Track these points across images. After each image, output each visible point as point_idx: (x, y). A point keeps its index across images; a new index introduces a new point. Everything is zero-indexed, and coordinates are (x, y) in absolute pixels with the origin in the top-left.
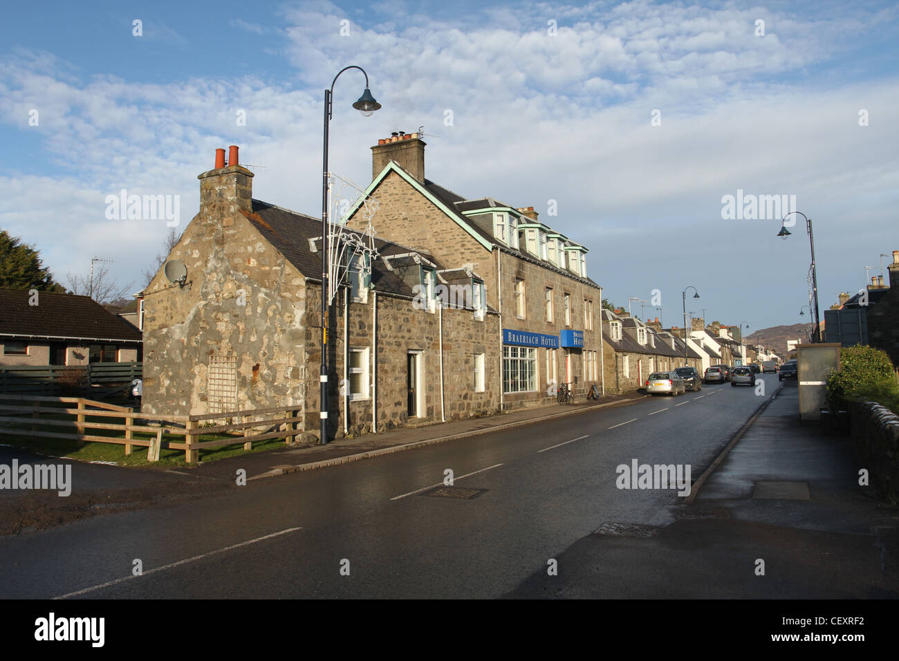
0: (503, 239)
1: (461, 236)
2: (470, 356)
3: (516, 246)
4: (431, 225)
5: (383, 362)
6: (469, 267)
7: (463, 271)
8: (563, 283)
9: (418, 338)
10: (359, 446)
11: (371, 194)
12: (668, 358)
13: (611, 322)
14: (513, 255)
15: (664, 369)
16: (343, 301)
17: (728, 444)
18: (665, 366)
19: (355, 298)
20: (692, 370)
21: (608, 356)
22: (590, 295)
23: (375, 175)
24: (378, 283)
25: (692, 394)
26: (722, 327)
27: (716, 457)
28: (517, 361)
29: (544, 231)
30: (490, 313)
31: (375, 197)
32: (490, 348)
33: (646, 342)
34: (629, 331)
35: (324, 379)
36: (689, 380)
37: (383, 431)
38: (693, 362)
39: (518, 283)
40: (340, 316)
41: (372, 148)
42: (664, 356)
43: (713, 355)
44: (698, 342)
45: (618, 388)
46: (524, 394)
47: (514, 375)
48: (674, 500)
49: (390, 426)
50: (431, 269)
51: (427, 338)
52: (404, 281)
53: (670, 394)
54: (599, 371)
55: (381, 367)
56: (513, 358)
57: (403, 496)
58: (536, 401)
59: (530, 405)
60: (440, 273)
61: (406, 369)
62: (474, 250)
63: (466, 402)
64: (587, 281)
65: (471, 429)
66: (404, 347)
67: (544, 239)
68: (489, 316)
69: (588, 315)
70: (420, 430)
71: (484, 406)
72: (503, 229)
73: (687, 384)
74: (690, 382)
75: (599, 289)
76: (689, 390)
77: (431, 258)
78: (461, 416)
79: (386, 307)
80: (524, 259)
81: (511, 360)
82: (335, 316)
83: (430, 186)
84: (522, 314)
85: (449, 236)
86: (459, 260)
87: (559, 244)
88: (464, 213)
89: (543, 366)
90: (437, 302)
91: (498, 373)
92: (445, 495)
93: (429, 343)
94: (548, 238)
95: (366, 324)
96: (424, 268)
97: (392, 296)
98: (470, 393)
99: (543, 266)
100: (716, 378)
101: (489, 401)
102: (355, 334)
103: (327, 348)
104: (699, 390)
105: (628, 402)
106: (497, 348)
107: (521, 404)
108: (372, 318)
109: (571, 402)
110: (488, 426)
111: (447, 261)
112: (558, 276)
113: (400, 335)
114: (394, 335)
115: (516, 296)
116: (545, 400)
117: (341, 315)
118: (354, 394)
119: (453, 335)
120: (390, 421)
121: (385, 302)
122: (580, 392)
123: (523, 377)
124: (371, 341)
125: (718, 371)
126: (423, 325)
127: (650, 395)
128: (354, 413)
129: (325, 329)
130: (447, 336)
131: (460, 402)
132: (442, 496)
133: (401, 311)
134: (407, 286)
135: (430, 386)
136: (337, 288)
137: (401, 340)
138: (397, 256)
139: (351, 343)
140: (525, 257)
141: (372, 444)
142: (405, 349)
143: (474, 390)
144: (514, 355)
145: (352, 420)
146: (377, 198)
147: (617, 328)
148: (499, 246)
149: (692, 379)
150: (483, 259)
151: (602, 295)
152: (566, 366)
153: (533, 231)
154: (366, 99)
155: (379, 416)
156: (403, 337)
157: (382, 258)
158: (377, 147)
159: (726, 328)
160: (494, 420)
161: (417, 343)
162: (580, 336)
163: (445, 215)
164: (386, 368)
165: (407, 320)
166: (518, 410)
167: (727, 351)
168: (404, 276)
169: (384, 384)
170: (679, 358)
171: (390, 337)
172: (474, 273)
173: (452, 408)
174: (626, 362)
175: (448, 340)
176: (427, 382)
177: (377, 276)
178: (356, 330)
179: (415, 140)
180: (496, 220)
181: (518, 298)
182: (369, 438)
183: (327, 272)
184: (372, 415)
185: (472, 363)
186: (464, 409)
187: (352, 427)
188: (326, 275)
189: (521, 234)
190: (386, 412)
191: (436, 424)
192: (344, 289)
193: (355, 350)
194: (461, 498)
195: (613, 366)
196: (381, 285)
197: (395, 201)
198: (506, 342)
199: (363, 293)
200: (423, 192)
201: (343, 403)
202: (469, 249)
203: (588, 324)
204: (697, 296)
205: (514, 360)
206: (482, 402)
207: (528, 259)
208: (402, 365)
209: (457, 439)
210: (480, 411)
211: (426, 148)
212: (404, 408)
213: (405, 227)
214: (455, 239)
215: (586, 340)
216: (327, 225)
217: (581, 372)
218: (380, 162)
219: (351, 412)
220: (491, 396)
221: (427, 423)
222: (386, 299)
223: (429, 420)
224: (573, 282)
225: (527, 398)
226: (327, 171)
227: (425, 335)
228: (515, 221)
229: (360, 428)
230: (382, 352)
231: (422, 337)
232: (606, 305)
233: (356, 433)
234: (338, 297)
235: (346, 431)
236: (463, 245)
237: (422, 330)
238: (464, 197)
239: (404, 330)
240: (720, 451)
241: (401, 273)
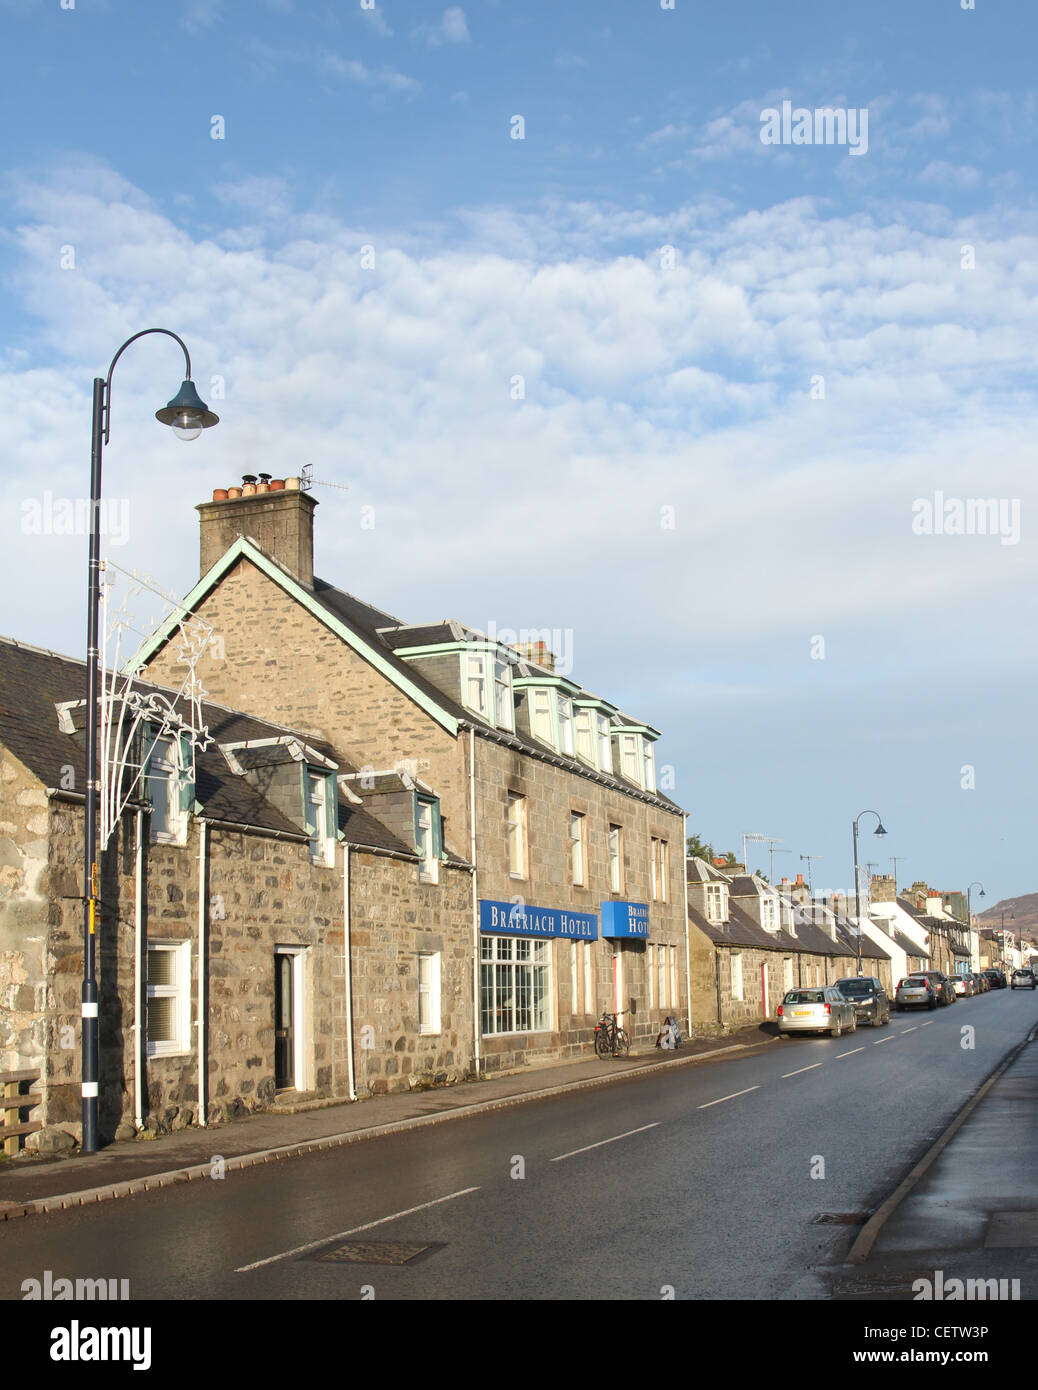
0: (482, 708)
1: (390, 702)
2: (411, 959)
3: (509, 724)
4: (327, 676)
5: (222, 972)
6: (408, 769)
7: (396, 775)
8: (608, 804)
9: (297, 920)
10: (169, 1156)
11: (195, 609)
12: (823, 958)
13: (705, 886)
14: (502, 743)
15: (814, 980)
16: (133, 842)
17: (939, 1134)
18: (818, 974)
19: (159, 834)
20: (869, 983)
21: (700, 956)
22: (661, 828)
23: (205, 566)
24: (209, 803)
25: (869, 1034)
26: (932, 894)
27: (914, 1165)
28: (510, 967)
29: (568, 694)
30: (452, 867)
31: (205, 614)
32: (452, 940)
33: (777, 927)
34: (744, 902)
35: (90, 1010)
36: (864, 1003)
37: (222, 1120)
38: (874, 967)
39: (512, 802)
40: (126, 873)
41: (200, 508)
42: (815, 954)
43: (913, 952)
44: (882, 925)
45: (719, 1022)
46: (525, 1038)
47: (503, 998)
48: (828, 1255)
49: (237, 1110)
50: (326, 773)
51: (318, 920)
52: (268, 797)
53: (826, 1034)
54: (682, 986)
55: (216, 983)
56: (503, 962)
57: (263, 1262)
58: (550, 1051)
59: (537, 1060)
60: (346, 781)
61: (272, 987)
62: (419, 731)
63: (401, 1056)
64: (657, 800)
65: (412, 1112)
66: (267, 940)
67: (568, 709)
68: (451, 872)
69: (659, 871)
70: (302, 1117)
71: (440, 1064)
72: (481, 689)
73: (861, 1012)
74: (867, 1007)
75: (681, 815)
76: (865, 1025)
77: (327, 749)
78: (391, 1087)
79: (229, 854)
80: (524, 752)
81: (498, 966)
82: (115, 874)
83: (325, 592)
84: (520, 868)
85: (366, 702)
86: (387, 753)
87: (600, 721)
88: (397, 652)
89: (564, 977)
90: (339, 842)
91: (469, 993)
92: (353, 1257)
93: (321, 931)
94: (576, 708)
95: (185, 893)
96: (310, 771)
97: (240, 831)
98: (409, 1036)
99: (565, 768)
100: (919, 1000)
101: (450, 1054)
102: (159, 913)
103: (98, 944)
104: (885, 1023)
105: (741, 1050)
106: (468, 941)
107: (519, 1060)
108: (198, 876)
109: (624, 1052)
110: (447, 1107)
111: (362, 754)
112: (597, 789)
113: (258, 913)
114: (246, 913)
115: (507, 831)
116: (569, 1048)
117: (129, 870)
118: (157, 1043)
119: (373, 913)
120: (238, 1100)
121: (226, 842)
122: (641, 1030)
123: (523, 1000)
124: (194, 928)
125: (922, 983)
126: (309, 892)
127: (786, 1036)
128: (158, 1085)
129: (92, 902)
130: (360, 916)
131: (388, 1057)
132: (349, 1261)
133: (261, 863)
134: (275, 808)
135: (323, 1024)
136: (119, 811)
137: (260, 924)
138: (253, 744)
139: (150, 932)
140: (527, 748)
141: (196, 1151)
142: (270, 943)
143: (417, 1031)
144: (504, 955)
145: (152, 1099)
146: (209, 616)
147: (718, 897)
148: (472, 726)
149: (870, 1001)
150: (438, 751)
151: (687, 829)
152: (612, 978)
153: (545, 693)
154: (185, 402)
155: (213, 1088)
156: (265, 919)
157: (220, 746)
158: (209, 506)
159: (940, 895)
160: (462, 1093)
161: (294, 931)
162: (642, 913)
163: (357, 656)
164: (226, 986)
165: (273, 882)
166: (512, 1071)
167: (942, 943)
168: (268, 787)
169: (224, 1019)
170: (845, 959)
171: (237, 918)
172: (419, 782)
173: (371, 1070)
174: (738, 968)
175: (363, 924)
176: (317, 1014)
177: (208, 785)
178: (161, 903)
179: (294, 493)
180: (467, 667)
181: (511, 835)
182: (188, 1139)
183: (96, 776)
184: (197, 1086)
185: (413, 973)
186: (397, 1071)
187: (152, 1115)
188: (94, 785)
189: (519, 699)
190: (227, 1081)
191: (336, 1105)
192: (135, 813)
193: (158, 948)
194: (388, 1264)
195: (709, 976)
196: (218, 806)
197: (248, 623)
198: (485, 928)
199: (177, 825)
200: (310, 607)
201: (133, 1062)
202: (408, 730)
203: (659, 889)
204: (880, 831)
205: (504, 967)
206: (436, 1055)
207: (533, 751)
208: (263, 979)
209: (383, 1138)
210: (431, 1075)
211: (316, 510)
212: (268, 1071)
213: (272, 681)
214: (379, 707)
215: (654, 922)
216: (97, 674)
217: (643, 990)
218: (217, 539)
219: (150, 1082)
220: (454, 1042)
221: (316, 1103)
222: (228, 836)
223: (322, 1095)
224: (629, 801)
225: (532, 1045)
226: (97, 557)
227: (312, 915)
228: (507, 673)
229: (170, 1116)
230: (219, 950)
231: (307, 919)
232: (696, 850)
233: (161, 1126)
234: (121, 833)
235: (139, 1123)
236: (396, 722)
237: (307, 903)
238: (399, 618)
239: (267, 904)
240: (922, 1151)
241: (261, 781)
